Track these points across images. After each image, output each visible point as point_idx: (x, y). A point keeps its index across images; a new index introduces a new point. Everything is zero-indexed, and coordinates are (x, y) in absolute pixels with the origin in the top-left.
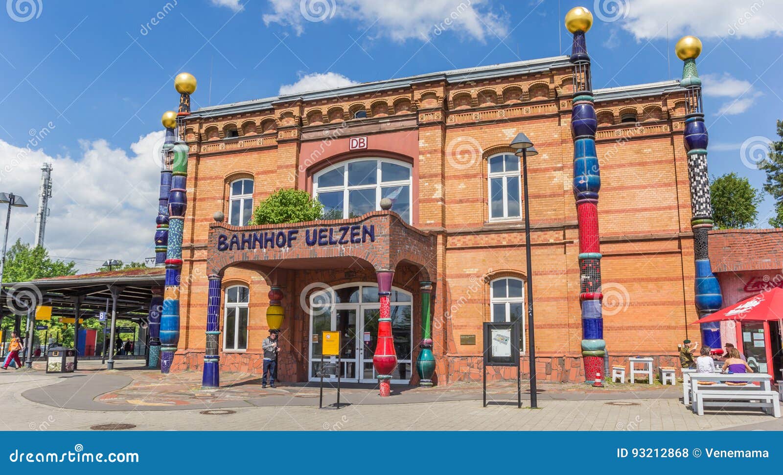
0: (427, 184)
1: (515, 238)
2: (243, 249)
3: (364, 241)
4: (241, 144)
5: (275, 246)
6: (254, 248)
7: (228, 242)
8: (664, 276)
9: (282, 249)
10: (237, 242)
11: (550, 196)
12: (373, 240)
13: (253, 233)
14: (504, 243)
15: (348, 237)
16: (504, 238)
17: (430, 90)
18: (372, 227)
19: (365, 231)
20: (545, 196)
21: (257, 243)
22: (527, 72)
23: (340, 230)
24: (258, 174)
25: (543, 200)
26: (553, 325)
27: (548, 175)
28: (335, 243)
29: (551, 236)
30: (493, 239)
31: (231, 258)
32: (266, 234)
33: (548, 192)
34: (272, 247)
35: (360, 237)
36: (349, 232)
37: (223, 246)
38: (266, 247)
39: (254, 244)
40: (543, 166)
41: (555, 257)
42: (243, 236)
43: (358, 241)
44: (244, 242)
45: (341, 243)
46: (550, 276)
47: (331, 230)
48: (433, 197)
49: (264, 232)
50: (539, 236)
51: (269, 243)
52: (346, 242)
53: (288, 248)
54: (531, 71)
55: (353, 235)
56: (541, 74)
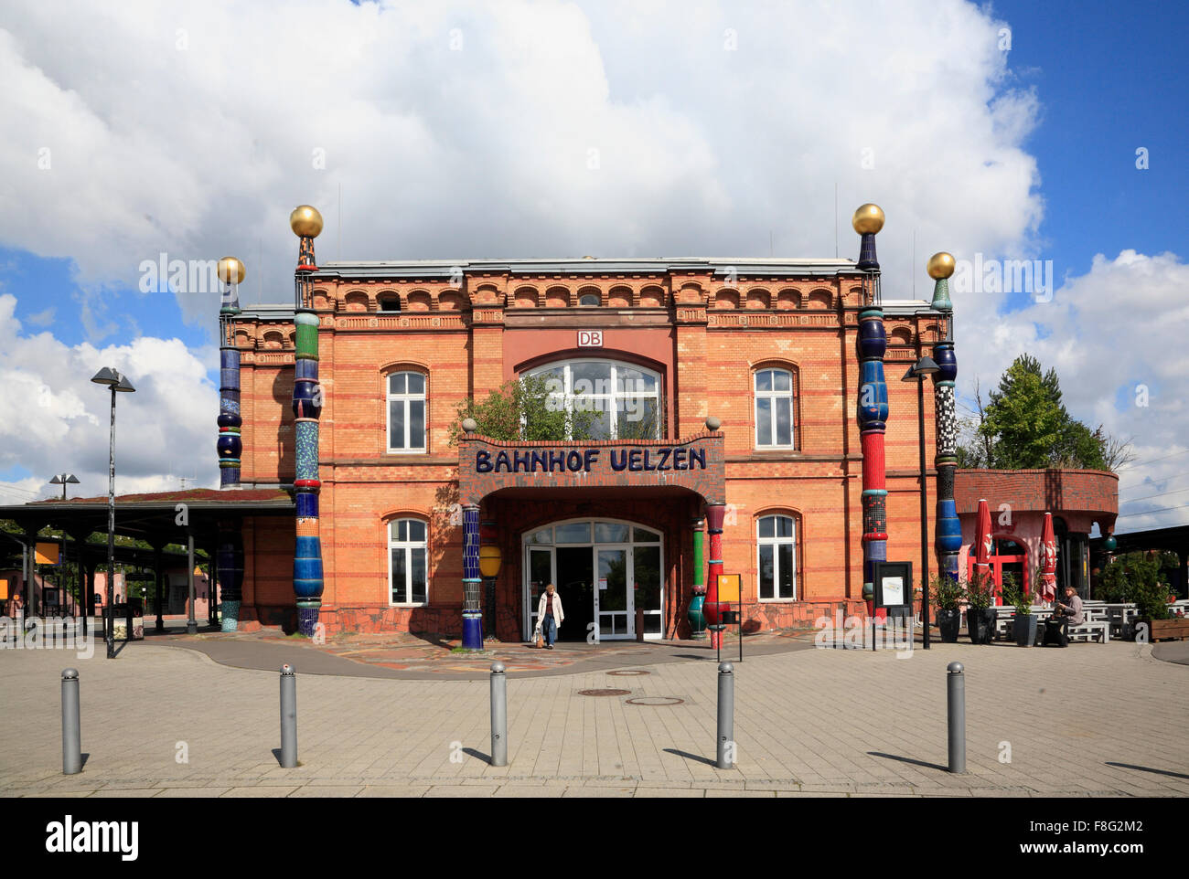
0: (689, 399)
1: (790, 469)
2: (516, 471)
3: (692, 468)
4: (403, 322)
5: (567, 469)
6: (534, 471)
7: (492, 461)
8: (904, 516)
9: (577, 472)
10: (506, 462)
11: (830, 424)
12: (703, 467)
13: (531, 451)
14: (777, 475)
15: (670, 461)
16: (776, 470)
17: (694, 279)
18: (702, 452)
19: (693, 455)
20: (825, 424)
21: (538, 464)
22: (809, 273)
23: (659, 453)
24: (435, 367)
25: (822, 428)
26: (830, 568)
27: (827, 398)
28: (653, 468)
29: (830, 469)
30: (763, 470)
31: (498, 482)
32: (552, 453)
33: (827, 419)
34: (562, 470)
35: (687, 462)
36: (671, 456)
37: (483, 466)
38: (552, 471)
39: (534, 465)
40: (823, 388)
41: (833, 493)
42: (516, 454)
43: (684, 468)
44: (517, 462)
45: (660, 469)
46: (828, 514)
47: (646, 453)
48: (697, 416)
49: (548, 450)
50: (817, 469)
51: (557, 466)
52: (668, 469)
53: (585, 473)
54: (814, 273)
55: (677, 460)
56: (825, 278)
